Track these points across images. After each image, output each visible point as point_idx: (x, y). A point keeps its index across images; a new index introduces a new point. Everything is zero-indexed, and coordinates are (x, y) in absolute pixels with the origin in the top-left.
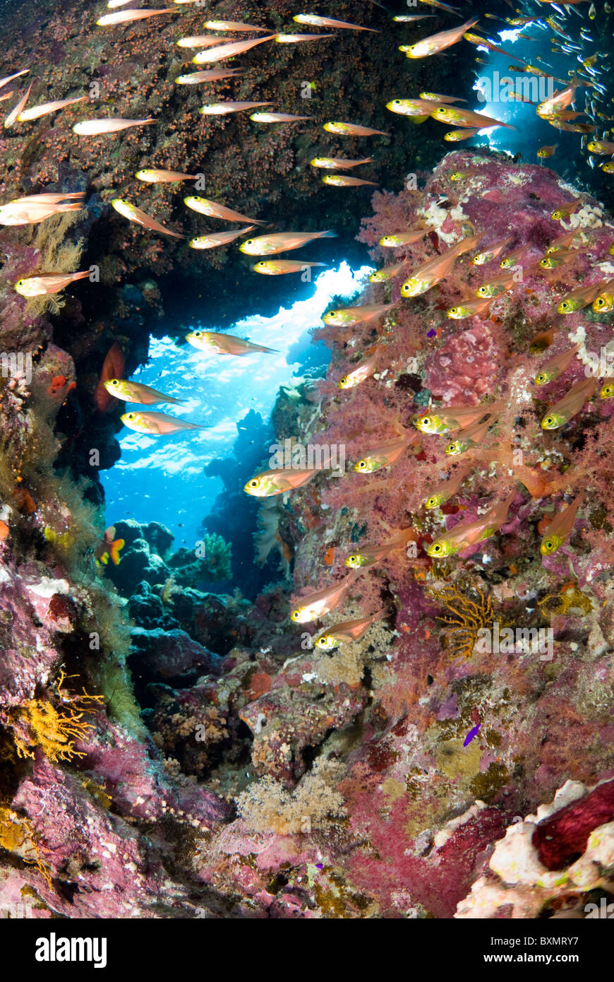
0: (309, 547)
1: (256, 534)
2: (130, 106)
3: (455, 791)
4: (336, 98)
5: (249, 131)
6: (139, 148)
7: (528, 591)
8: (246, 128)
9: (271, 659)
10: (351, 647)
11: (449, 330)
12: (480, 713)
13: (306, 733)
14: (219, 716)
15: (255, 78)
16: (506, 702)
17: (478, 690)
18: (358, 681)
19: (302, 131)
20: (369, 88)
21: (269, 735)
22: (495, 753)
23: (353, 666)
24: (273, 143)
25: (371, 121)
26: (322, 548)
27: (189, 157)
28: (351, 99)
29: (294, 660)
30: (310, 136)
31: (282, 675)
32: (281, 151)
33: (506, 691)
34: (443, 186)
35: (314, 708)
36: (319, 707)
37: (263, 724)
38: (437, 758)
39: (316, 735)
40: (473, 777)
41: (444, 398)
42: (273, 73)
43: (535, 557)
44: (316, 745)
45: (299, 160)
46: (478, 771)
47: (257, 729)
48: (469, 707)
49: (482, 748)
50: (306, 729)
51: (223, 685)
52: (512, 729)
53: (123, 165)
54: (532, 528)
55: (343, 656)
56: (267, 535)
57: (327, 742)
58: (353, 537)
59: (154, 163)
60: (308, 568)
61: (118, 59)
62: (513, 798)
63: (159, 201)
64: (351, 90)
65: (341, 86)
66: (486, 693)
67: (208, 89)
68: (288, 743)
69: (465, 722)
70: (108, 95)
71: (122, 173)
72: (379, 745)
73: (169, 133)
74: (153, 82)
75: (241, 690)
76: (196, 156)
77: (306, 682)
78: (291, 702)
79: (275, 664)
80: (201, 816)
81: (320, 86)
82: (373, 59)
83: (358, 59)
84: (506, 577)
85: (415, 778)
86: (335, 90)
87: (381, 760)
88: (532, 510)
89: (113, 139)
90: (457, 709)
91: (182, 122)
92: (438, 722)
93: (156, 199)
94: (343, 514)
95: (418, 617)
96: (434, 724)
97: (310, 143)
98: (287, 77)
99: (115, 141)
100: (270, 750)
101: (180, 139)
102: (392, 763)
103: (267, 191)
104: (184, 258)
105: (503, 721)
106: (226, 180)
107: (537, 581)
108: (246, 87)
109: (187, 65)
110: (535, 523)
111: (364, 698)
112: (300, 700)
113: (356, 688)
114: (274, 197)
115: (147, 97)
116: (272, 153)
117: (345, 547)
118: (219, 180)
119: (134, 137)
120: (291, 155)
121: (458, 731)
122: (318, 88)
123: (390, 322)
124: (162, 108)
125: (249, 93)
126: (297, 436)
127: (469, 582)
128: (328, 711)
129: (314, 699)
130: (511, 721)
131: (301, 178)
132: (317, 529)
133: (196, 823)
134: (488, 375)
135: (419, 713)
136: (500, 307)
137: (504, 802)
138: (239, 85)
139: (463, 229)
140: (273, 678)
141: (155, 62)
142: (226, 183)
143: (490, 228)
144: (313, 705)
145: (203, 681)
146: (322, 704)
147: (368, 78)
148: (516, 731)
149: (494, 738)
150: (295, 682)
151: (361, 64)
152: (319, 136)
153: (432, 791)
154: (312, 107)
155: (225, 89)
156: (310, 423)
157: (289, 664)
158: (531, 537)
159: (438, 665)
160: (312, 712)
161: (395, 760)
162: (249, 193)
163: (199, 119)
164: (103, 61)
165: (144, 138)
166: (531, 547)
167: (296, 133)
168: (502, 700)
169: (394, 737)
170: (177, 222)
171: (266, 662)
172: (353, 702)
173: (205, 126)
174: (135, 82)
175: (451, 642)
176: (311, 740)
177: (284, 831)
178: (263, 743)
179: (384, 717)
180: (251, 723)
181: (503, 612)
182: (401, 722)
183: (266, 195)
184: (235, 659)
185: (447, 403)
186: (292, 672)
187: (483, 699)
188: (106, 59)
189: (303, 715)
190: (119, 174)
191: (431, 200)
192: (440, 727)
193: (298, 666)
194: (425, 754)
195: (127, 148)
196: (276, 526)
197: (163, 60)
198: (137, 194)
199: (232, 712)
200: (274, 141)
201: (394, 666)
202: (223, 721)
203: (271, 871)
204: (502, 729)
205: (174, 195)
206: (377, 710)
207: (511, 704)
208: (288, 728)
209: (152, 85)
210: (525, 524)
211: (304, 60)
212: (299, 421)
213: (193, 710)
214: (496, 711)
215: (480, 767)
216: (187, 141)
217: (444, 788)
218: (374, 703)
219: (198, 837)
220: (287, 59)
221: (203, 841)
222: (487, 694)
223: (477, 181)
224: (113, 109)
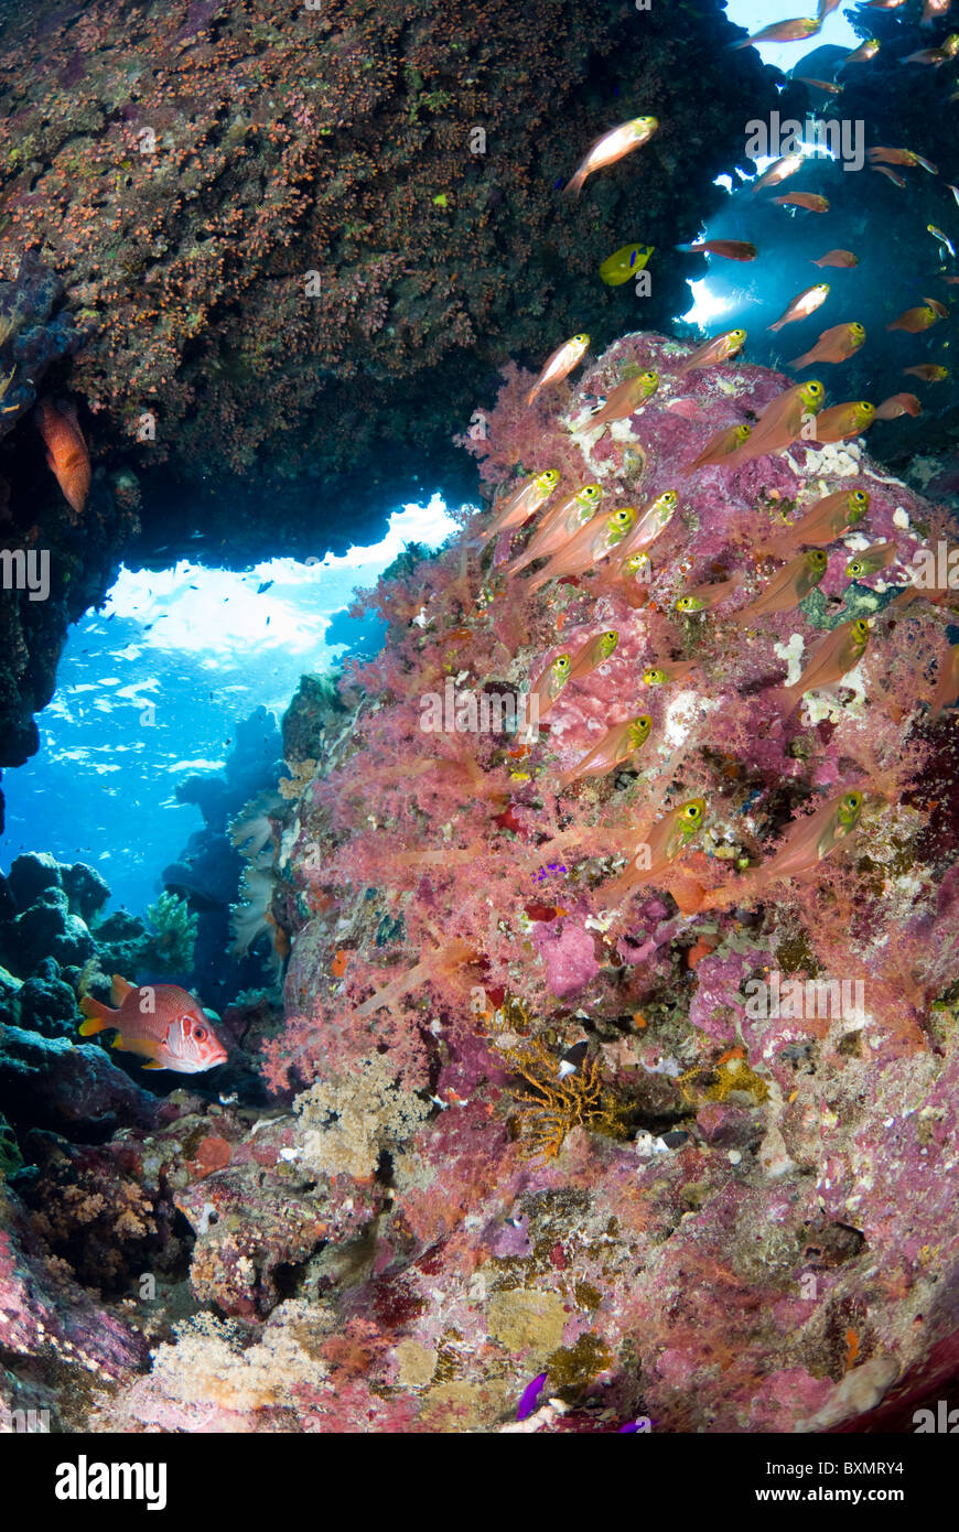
0: (312, 945)
2: (152, 179)
3: (519, 1371)
4: (475, 228)
5: (327, 258)
6: (149, 251)
7: (661, 1060)
8: (323, 251)
9: (233, 1117)
10: (360, 1118)
11: (578, 618)
12: (565, 1252)
13: (281, 1243)
14: (141, 1198)
15: (356, 171)
16: (611, 1239)
17: (564, 1214)
18: (369, 1174)
19: (408, 271)
20: (529, 218)
21: (219, 1240)
22: (589, 1319)
23: (361, 1150)
24: (360, 283)
25: (521, 272)
26: (330, 948)
27: (225, 281)
28: (496, 232)
29: (270, 1122)
30: (420, 281)
31: (248, 1145)
32: (370, 298)
33: (612, 1222)
34: (607, 384)
35: (295, 1206)
36: (304, 1205)
37: (213, 1220)
38: (490, 1317)
39: (297, 1248)
40: (552, 1351)
41: (553, 729)
42: (386, 167)
43: (679, 1004)
44: (297, 1263)
45: (395, 316)
46: (559, 1344)
47: (202, 1226)
48: (547, 1241)
49: (567, 1309)
50: (281, 1237)
51: (153, 1148)
52: (619, 1284)
53: (119, 274)
54: (677, 957)
55: (346, 1132)
56: (253, 911)
57: (318, 1259)
58: (379, 938)
59: (167, 280)
60: (307, 977)
61: (154, 100)
62: (619, 1391)
63: (162, 345)
64: (501, 217)
65: (486, 208)
66: (579, 1221)
67: (277, 176)
68: (249, 1257)
69: (539, 1263)
70: (124, 154)
71: (114, 286)
72: (393, 1284)
73: (201, 237)
74: (197, 147)
75: (182, 1161)
76: (236, 282)
77: (287, 1162)
78: (259, 1191)
79: (238, 1126)
80: (101, 1356)
81: (453, 202)
82: (546, 173)
83: (522, 169)
84: (627, 1030)
85: (451, 1344)
86: (476, 212)
87: (397, 1312)
88: (678, 931)
89: (114, 227)
90: (527, 1242)
91: (225, 221)
92: (495, 1259)
93: (159, 339)
94: (368, 898)
95: (475, 1081)
96: (488, 1262)
97: (417, 293)
98: (406, 179)
99: (116, 232)
100: (220, 1265)
101: (217, 249)
102: (414, 1316)
103: (336, 359)
104: (187, 446)
105: (605, 1271)
106: (274, 330)
107: (679, 1042)
108: (338, 184)
109: (255, 130)
110: (684, 950)
111: (377, 1200)
112: (273, 1188)
113: (365, 1184)
114: (347, 372)
115: (182, 169)
116: (354, 299)
117: (364, 953)
118: (264, 328)
119: (146, 232)
120: (385, 308)
121: (527, 1276)
122: (450, 205)
123: (486, 595)
124: (200, 192)
125: (340, 193)
126: (317, 759)
127: (564, 1035)
128: (318, 1213)
129: (297, 1191)
130: (618, 1272)
131: (392, 347)
132: (327, 914)
133: (93, 1365)
134: (631, 699)
135: (464, 1243)
136: (667, 589)
137: (603, 1396)
138: (328, 177)
139: (626, 455)
140: (234, 1147)
141: (208, 113)
142: (274, 336)
143: (671, 459)
144: (294, 1201)
145: (123, 1134)
146: (309, 1201)
147: (532, 203)
148: (627, 1288)
149: (588, 1295)
150: (269, 1159)
151: (526, 179)
152: (434, 284)
153: (480, 1368)
154: (433, 234)
155: (305, 179)
156: (338, 742)
157: (261, 1129)
158: (674, 972)
159: (502, 1165)
160: (291, 1211)
161: (420, 1313)
162: (308, 358)
163: (253, 221)
164: (134, 98)
165: (162, 236)
166: (674, 989)
167: (400, 272)
168: (605, 1235)
169: (419, 1274)
170: (185, 386)
171: (223, 1121)
172: (359, 1203)
173: (260, 236)
174: (170, 142)
175: (525, 1129)
176: (288, 1255)
177: (229, 1404)
178: (209, 1251)
179: (410, 1235)
180: (193, 1217)
181: (617, 1087)
182: (433, 1251)
183: (334, 366)
184: (177, 1107)
185: (556, 737)
186: (264, 1143)
187: (573, 1230)
188: (138, 94)
189: (277, 1215)
190: (108, 288)
191: (583, 404)
192: (496, 1268)
193: (275, 1134)
194: (470, 1308)
195: (132, 247)
196: (268, 899)
197: (223, 114)
198: (131, 326)
199: (164, 1194)
200: (362, 280)
201: (431, 1155)
202: (149, 1207)
204: (603, 1283)
205: (188, 338)
206: (398, 1223)
207: (620, 1243)
208: (251, 1232)
209: (194, 151)
210: (664, 952)
211: (440, 158)
212: (322, 736)
213: (101, 1182)
214: (594, 1252)
215: (562, 1338)
216: (227, 254)
217: (502, 1366)
218: (394, 1210)
219: (96, 1387)
220: (412, 149)
221: (105, 1395)
222: (580, 1223)
224: (126, 179)
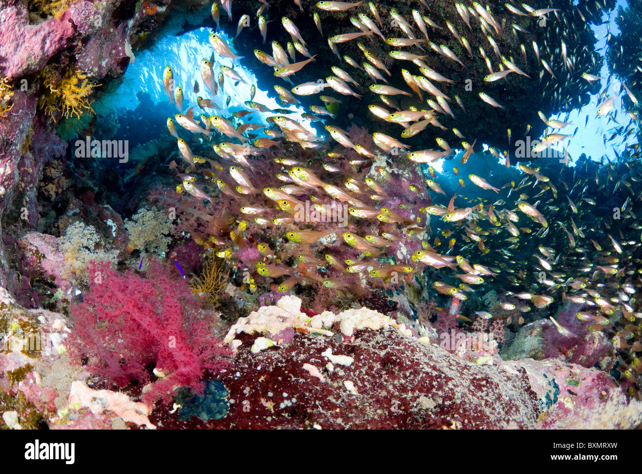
1: (140, 145)
128: (105, 245)
157: (108, 207)
180: (71, 208)
186: (106, 212)
203: (44, 272)
223: (408, 173)
